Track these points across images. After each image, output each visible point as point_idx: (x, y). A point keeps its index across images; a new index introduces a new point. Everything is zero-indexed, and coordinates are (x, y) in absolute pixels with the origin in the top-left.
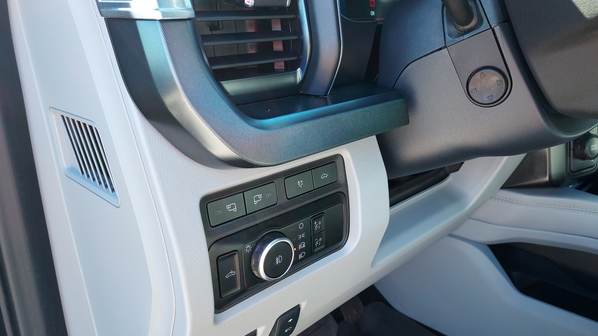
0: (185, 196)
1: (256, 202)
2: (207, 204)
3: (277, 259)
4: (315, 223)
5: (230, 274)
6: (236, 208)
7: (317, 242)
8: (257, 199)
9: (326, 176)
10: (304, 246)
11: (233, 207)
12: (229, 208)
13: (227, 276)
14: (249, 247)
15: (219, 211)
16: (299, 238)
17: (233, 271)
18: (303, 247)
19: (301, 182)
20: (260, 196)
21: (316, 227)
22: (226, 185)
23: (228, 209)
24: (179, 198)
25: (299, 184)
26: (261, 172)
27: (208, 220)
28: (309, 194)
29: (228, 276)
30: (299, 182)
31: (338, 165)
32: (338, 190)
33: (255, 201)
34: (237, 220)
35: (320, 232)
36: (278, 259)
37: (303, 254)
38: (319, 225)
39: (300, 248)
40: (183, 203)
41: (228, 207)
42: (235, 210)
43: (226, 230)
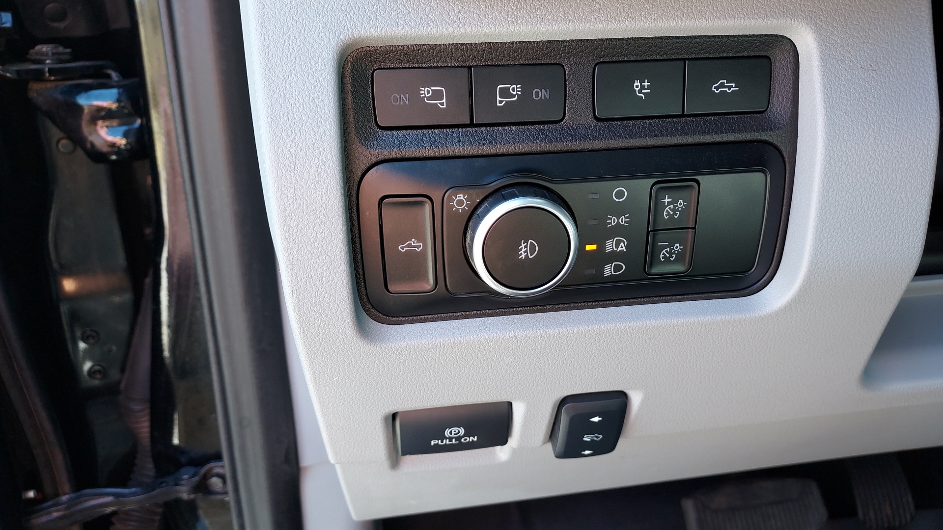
0: (307, 28)
1: (501, 102)
2: (375, 70)
3: (523, 246)
4: (666, 200)
5: (410, 246)
6: (444, 100)
7: (664, 251)
8: (505, 93)
9: (729, 88)
10: (624, 249)
11: (437, 95)
12: (427, 96)
13: (403, 248)
14: (462, 198)
15: (402, 96)
16: (611, 223)
17: (416, 241)
18: (620, 249)
19: (646, 84)
20: (515, 89)
21: (667, 211)
22: (413, 30)
23: (425, 96)
24: (292, 30)
25: (637, 89)
26: (516, 21)
27: (371, 108)
28: (663, 123)
29: (405, 247)
30: (637, 83)
31: (777, 70)
32: (763, 136)
33: (498, 98)
34: (445, 131)
35: (676, 229)
36: (526, 247)
37: (618, 268)
38: (678, 210)
39: (609, 249)
40: (298, 42)
41: (426, 92)
42: (442, 104)
43: (411, 143)
